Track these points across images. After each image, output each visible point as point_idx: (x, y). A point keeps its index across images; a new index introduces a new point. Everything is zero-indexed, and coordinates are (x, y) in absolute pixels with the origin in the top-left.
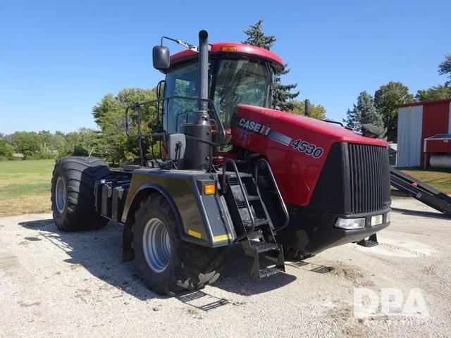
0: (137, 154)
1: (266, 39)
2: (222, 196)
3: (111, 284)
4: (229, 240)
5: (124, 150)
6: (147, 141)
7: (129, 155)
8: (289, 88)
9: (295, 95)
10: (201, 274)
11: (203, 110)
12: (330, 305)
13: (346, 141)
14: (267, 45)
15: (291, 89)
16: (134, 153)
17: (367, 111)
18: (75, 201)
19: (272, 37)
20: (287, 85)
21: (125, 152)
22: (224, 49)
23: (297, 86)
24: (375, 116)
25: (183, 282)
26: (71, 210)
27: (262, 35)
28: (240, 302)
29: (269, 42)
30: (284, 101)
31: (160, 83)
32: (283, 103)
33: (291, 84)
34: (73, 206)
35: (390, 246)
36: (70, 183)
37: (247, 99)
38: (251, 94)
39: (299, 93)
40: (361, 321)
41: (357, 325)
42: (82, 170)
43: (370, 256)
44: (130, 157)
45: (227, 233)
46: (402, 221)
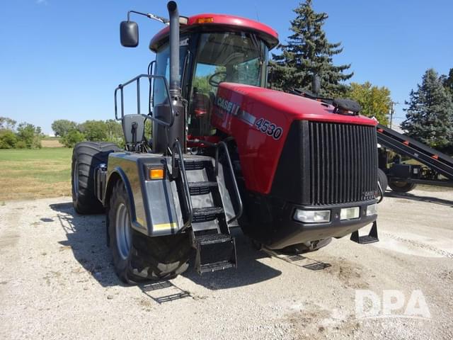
1: (317, 16)
2: (174, 182)
3: (85, 268)
4: (173, 230)
8: (341, 69)
9: (349, 77)
10: (160, 264)
11: (173, 89)
12: (298, 307)
13: (306, 119)
14: (318, 23)
15: (344, 71)
17: (433, 91)
18: (85, 185)
19: (323, 15)
20: (340, 66)
22: (201, 21)
23: (351, 67)
24: (442, 97)
25: (140, 271)
26: (82, 194)
27: (312, 12)
28: (201, 296)
29: (320, 20)
30: (336, 83)
31: (152, 63)
32: (334, 85)
33: (344, 65)
34: (83, 190)
35: (413, 243)
36: (81, 167)
37: (296, 82)
38: (300, 77)
39: (353, 74)
40: (321, 329)
41: (315, 333)
42: (93, 155)
43: (384, 253)
45: (171, 222)
46: (446, 215)
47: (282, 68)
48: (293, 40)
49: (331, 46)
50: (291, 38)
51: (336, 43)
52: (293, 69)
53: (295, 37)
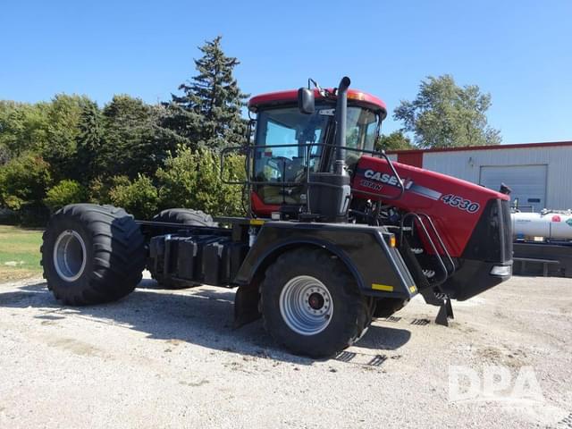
0: (24, 199)
1: (227, 60)
5: (2, 192)
6: (42, 180)
7: (12, 200)
14: (228, 68)
16: (20, 196)
18: (106, 263)
19: (235, 59)
21: (4, 195)
26: (100, 276)
27: (222, 54)
29: (230, 65)
34: (103, 271)
42: (110, 223)
44: (14, 203)
47: (189, 114)
48: (197, 82)
49: (241, 97)
50: (196, 79)
51: (246, 94)
52: (202, 117)
53: (199, 78)
